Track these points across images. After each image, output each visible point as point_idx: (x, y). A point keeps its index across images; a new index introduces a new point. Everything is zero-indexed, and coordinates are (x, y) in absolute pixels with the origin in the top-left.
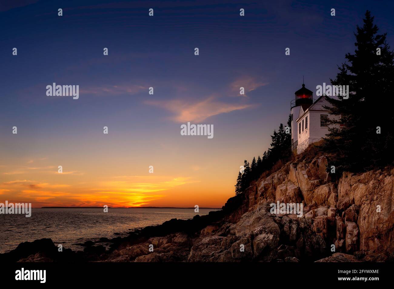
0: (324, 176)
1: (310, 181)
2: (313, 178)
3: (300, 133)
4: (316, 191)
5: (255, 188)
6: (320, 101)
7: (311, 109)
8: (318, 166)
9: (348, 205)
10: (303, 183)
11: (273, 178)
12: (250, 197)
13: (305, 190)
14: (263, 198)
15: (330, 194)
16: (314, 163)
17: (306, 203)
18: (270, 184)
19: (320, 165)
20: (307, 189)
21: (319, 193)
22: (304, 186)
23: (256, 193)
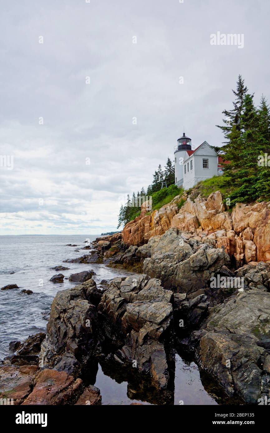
0: (219, 207)
1: (208, 211)
2: (210, 209)
3: (185, 173)
4: (213, 218)
5: (150, 217)
6: (203, 148)
7: (195, 154)
8: (214, 199)
9: (244, 228)
10: (201, 213)
11: (166, 209)
12: (146, 225)
13: (203, 218)
14: (158, 225)
15: (226, 220)
16: (211, 197)
17: (203, 228)
18: (164, 214)
19: (216, 198)
20: (205, 218)
21: (215, 220)
22: (201, 215)
23: (151, 221)
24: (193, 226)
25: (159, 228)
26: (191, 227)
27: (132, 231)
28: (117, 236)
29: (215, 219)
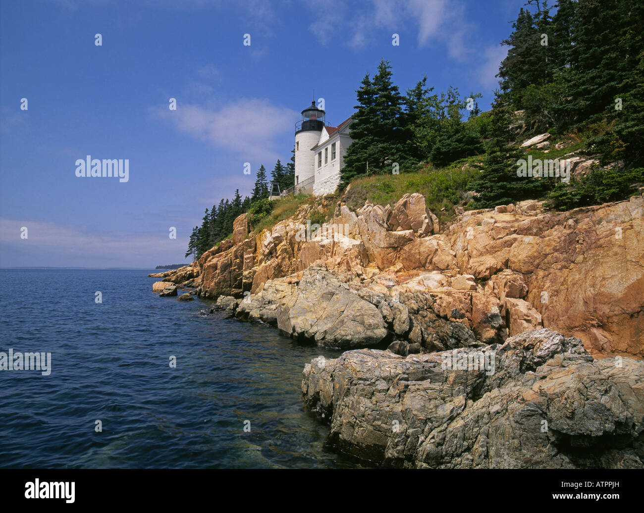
2: (400, 228)
3: (320, 165)
4: (406, 248)
8: (409, 209)
9: (495, 270)
10: (377, 235)
11: (285, 228)
12: (246, 256)
13: (381, 246)
14: (272, 257)
15: (438, 252)
17: (381, 267)
18: (283, 237)
19: (413, 207)
20: (386, 245)
21: (413, 252)
22: (377, 241)
23: (256, 250)
24: (358, 261)
25: (273, 262)
26: (354, 264)
27: (219, 267)
28: (186, 273)
29: (411, 249)
